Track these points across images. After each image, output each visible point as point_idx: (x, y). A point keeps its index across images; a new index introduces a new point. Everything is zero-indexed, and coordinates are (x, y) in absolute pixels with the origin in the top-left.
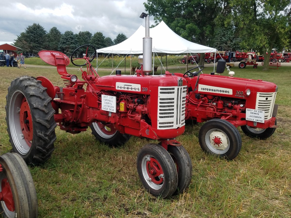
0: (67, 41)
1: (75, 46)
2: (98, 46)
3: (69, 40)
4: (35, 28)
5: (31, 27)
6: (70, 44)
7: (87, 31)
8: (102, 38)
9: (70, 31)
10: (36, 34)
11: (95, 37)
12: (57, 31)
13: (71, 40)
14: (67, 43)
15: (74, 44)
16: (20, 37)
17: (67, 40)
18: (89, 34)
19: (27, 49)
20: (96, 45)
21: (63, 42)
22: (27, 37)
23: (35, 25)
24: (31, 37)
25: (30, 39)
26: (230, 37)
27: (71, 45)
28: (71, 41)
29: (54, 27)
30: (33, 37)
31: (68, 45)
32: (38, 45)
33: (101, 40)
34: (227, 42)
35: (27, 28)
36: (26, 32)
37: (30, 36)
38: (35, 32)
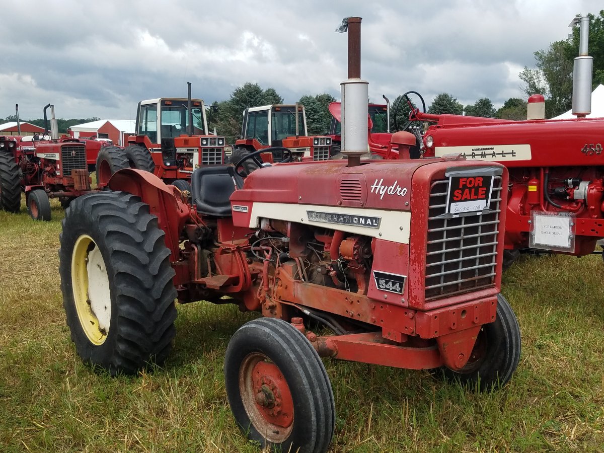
4: (250, 93)
9: (308, 96)
13: (312, 114)
19: (235, 134)
28: (313, 116)
29: (271, 89)
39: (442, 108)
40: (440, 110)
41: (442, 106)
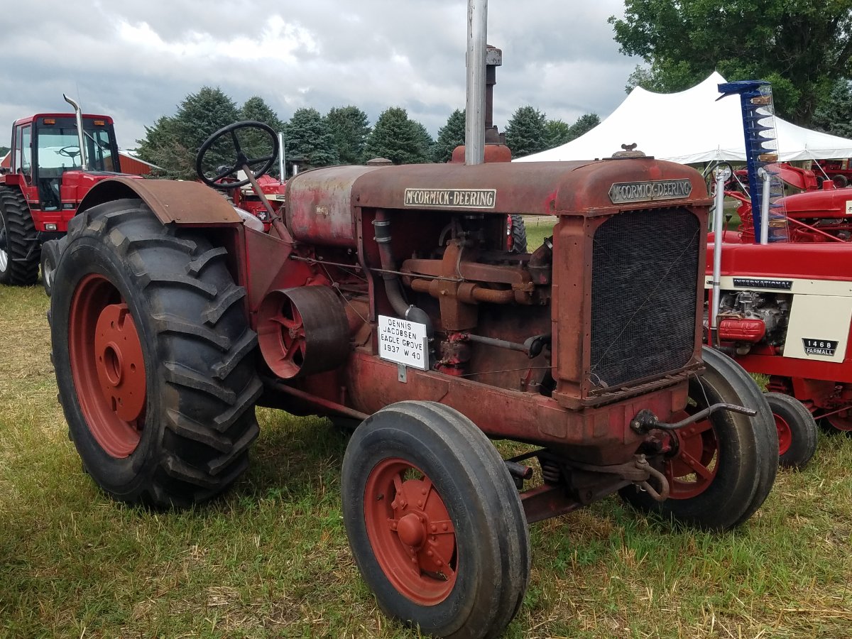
0: (301, 142)
1: (327, 155)
2: (395, 153)
3: (310, 136)
4: (208, 103)
5: (194, 100)
6: (311, 150)
7: (352, 105)
8: (406, 127)
9: (308, 109)
10: (214, 122)
11: (383, 124)
12: (265, 109)
13: (313, 137)
14: (304, 146)
15: (323, 149)
16: (153, 130)
17: (302, 136)
18: (357, 115)
19: (185, 168)
20: (389, 151)
21: (290, 144)
22: (185, 130)
23: (206, 92)
24: (200, 130)
25: (195, 137)
26: (838, 105)
27: (316, 154)
28: (315, 139)
29: (256, 98)
30: (203, 130)
31: (305, 152)
32: (219, 156)
33: (403, 134)
34: (830, 122)
35: (185, 104)
36: (179, 115)
37: (196, 128)
38: (211, 114)
39: (524, 128)
40: (520, 131)
41: (524, 125)
